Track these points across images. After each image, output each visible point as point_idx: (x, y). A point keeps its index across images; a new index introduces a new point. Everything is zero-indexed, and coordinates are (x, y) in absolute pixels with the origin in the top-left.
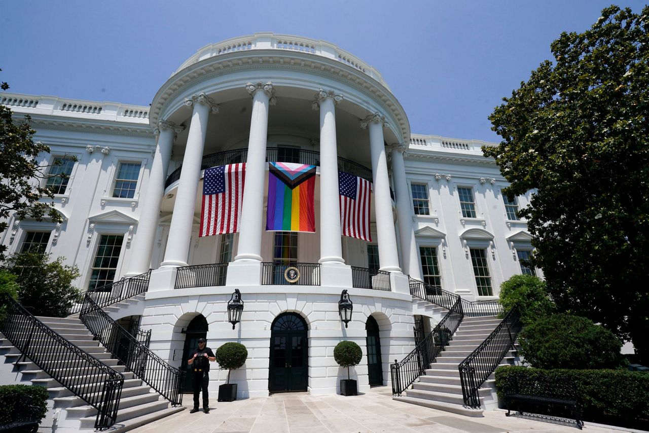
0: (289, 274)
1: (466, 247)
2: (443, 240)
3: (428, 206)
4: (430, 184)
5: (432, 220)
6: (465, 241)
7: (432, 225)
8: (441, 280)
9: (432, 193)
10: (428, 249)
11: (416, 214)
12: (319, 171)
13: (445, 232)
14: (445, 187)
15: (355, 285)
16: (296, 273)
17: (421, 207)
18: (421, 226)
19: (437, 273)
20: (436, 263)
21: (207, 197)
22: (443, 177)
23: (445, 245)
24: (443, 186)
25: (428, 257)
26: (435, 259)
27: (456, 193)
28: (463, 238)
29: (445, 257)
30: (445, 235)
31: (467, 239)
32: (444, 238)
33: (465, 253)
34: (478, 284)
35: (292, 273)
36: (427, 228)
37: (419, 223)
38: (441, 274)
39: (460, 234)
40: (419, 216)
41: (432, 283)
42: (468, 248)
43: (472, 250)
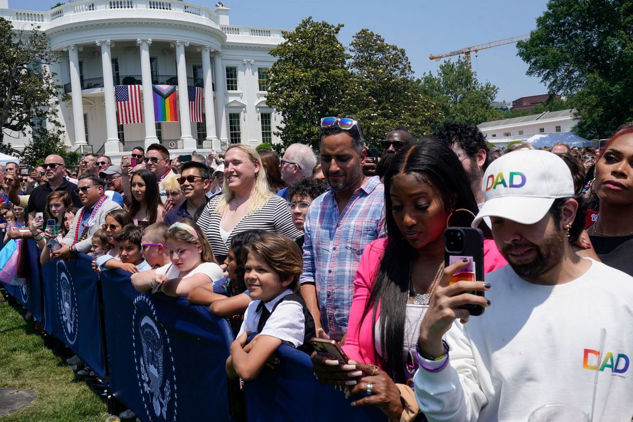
0: (171, 145)
1: (258, 113)
2: (244, 109)
3: (236, 84)
4: (239, 67)
5: (238, 95)
6: (258, 109)
7: (238, 99)
8: (241, 135)
9: (240, 74)
10: (234, 114)
11: (228, 90)
12: (178, 88)
13: (246, 104)
14: (249, 69)
15: (197, 148)
16: (174, 144)
17: (232, 84)
18: (231, 99)
19: (239, 130)
20: (239, 123)
21: (119, 102)
22: (249, 62)
23: (245, 112)
24: (247, 69)
25: (234, 120)
26: (239, 122)
27: (256, 74)
28: (257, 107)
29: (244, 120)
30: (246, 105)
31: (259, 107)
32: (245, 107)
33: (257, 117)
34: (263, 136)
35: (172, 144)
36: (235, 101)
37: (230, 97)
38: (241, 131)
39: (256, 104)
40: (230, 91)
41: (235, 136)
42: (260, 113)
43: (262, 115)
